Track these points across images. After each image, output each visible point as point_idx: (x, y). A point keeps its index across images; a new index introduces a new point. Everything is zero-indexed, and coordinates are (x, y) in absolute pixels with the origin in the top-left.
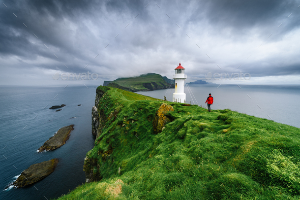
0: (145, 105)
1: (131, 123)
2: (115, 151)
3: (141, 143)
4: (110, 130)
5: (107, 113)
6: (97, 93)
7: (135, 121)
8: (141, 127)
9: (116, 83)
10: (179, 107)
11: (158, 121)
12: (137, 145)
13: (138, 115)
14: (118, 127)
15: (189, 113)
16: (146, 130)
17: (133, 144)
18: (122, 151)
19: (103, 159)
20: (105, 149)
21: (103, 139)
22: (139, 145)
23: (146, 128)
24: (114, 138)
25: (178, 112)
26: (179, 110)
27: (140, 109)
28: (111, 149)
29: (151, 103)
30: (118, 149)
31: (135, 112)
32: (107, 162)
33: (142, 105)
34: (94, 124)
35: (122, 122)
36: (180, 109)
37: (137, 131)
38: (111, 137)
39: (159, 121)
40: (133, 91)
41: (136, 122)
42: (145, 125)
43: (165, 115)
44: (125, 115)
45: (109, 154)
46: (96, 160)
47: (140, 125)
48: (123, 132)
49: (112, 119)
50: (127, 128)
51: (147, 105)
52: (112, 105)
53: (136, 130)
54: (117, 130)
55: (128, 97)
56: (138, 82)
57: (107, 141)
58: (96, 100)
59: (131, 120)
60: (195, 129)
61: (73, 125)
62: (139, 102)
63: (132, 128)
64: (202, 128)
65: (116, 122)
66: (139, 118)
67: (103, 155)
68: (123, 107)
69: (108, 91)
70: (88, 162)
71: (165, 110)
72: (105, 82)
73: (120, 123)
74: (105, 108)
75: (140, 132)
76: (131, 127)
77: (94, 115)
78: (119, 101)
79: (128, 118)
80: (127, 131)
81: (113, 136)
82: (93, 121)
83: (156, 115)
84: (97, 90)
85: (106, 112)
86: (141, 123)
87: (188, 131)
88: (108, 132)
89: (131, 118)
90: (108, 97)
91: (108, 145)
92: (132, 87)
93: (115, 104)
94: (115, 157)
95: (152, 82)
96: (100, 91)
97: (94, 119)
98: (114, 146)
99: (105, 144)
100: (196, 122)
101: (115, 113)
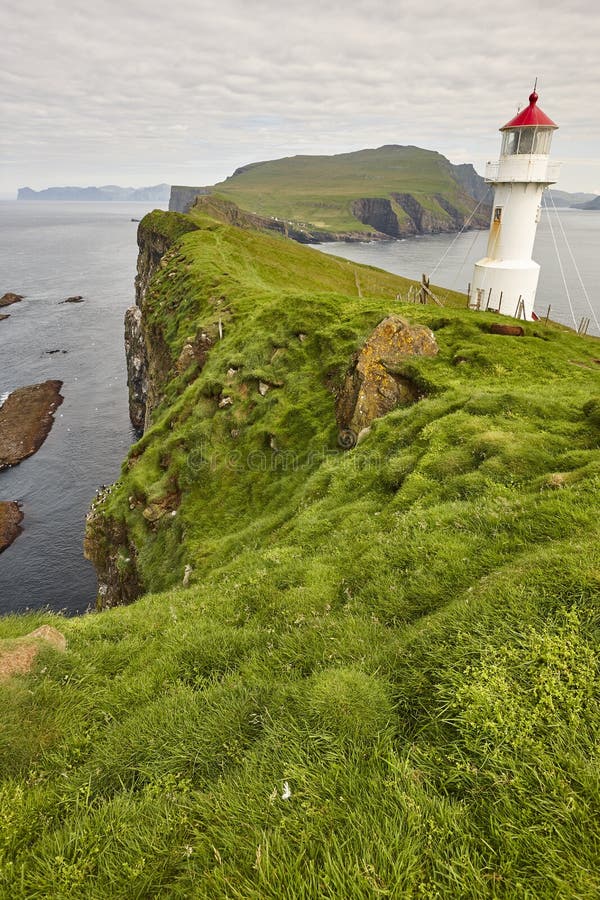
0: (321, 316)
1: (255, 397)
2: (189, 503)
3: (284, 480)
4: (174, 418)
5: (176, 343)
6: (141, 244)
7: (273, 386)
8: (294, 414)
9: (226, 197)
10: (467, 336)
11: (356, 398)
12: (272, 487)
13: (285, 361)
14: (201, 408)
15: (500, 369)
16: (313, 432)
17: (255, 480)
18: (215, 506)
19: (149, 525)
20: (156, 490)
21: (149, 450)
22: (278, 490)
23: (315, 423)
24: (187, 450)
25: (454, 362)
26: (459, 353)
27: (297, 335)
28: (175, 493)
29: (349, 308)
30: (203, 496)
31: (276, 347)
32: (163, 538)
33: (308, 316)
34: (135, 383)
35: (220, 387)
36: (467, 348)
37: (274, 431)
38: (174, 445)
39: (362, 397)
40: (301, 238)
41: (277, 394)
42: (310, 406)
43: (390, 373)
44: (234, 357)
45: (169, 509)
46: (125, 526)
47: (290, 407)
48: (220, 429)
49: (189, 372)
50: (239, 416)
51: (330, 320)
52: (196, 308)
53: (272, 424)
54: (200, 419)
55: (273, 270)
56: (329, 192)
57: (163, 463)
58: (138, 278)
59: (255, 381)
60: (455, 455)
61: (60, 383)
62: (299, 302)
63: (258, 416)
64: (479, 456)
65: (199, 383)
66: (290, 376)
67: (147, 512)
68: (234, 320)
69: (187, 238)
70: (99, 531)
71: (395, 349)
72: (177, 192)
73: (213, 394)
74: (169, 319)
75: (288, 436)
76: (256, 413)
77: (133, 347)
78: (224, 290)
79: (245, 373)
80: (236, 427)
81: (182, 441)
82: (131, 370)
83: (353, 370)
84: (141, 230)
85: (172, 337)
86: (295, 399)
87: (426, 461)
88: (169, 427)
89: (258, 372)
90: (183, 267)
91: (165, 478)
92: (298, 220)
93: (211, 301)
94: (190, 526)
95: (397, 196)
96: (155, 236)
97: (137, 362)
98: (186, 484)
99: (153, 473)
100: (475, 421)
101: (202, 347)
